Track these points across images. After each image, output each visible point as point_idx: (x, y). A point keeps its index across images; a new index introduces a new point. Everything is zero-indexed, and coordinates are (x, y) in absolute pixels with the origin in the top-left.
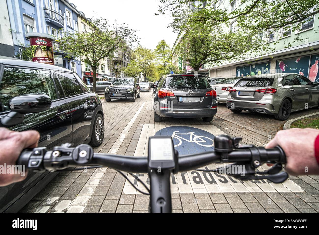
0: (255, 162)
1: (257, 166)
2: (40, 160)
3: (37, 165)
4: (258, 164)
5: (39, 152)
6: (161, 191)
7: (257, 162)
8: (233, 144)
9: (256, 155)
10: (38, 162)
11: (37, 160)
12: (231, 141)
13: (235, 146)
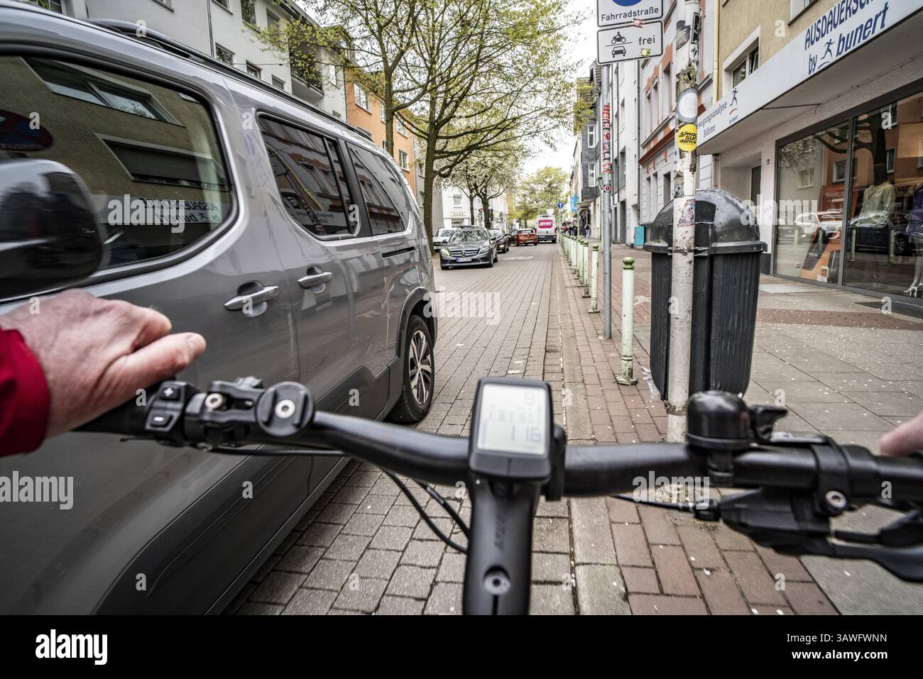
0: (830, 495)
1: (835, 508)
2: (176, 415)
3: (165, 425)
4: (840, 503)
5: (174, 393)
6: (500, 545)
7: (835, 497)
8: (754, 425)
9: (833, 473)
10: (171, 418)
11: (169, 413)
12: (745, 415)
13: (760, 435)
